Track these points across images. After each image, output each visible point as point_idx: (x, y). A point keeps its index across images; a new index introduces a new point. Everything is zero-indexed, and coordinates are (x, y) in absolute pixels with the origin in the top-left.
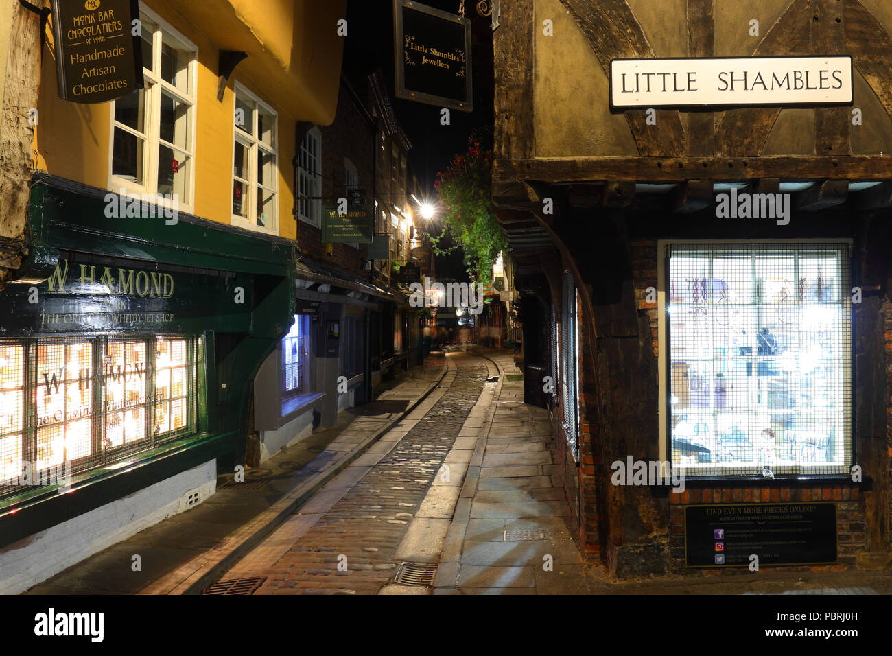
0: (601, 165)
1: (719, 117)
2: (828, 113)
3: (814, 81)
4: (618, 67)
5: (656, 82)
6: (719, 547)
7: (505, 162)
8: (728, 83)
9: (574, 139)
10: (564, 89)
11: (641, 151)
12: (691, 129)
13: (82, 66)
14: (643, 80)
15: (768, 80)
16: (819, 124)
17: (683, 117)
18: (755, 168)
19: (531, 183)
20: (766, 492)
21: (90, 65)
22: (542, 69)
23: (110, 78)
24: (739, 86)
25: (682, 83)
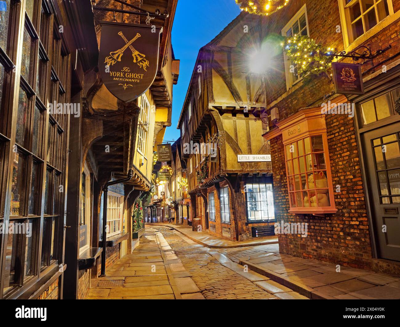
0: (237, 171)
1: (253, 163)
2: (268, 163)
3: (266, 158)
4: (238, 156)
5: (244, 158)
6: (257, 234)
7: (222, 170)
8: (254, 158)
9: (233, 166)
10: (231, 159)
11: (242, 168)
12: (249, 165)
13: (162, 156)
14: (242, 158)
15: (260, 158)
16: (267, 164)
17: (248, 163)
18: (259, 171)
19: (227, 173)
20: (264, 224)
21: (163, 156)
22: (227, 156)
23: (167, 158)
24: (256, 159)
25: (248, 158)
